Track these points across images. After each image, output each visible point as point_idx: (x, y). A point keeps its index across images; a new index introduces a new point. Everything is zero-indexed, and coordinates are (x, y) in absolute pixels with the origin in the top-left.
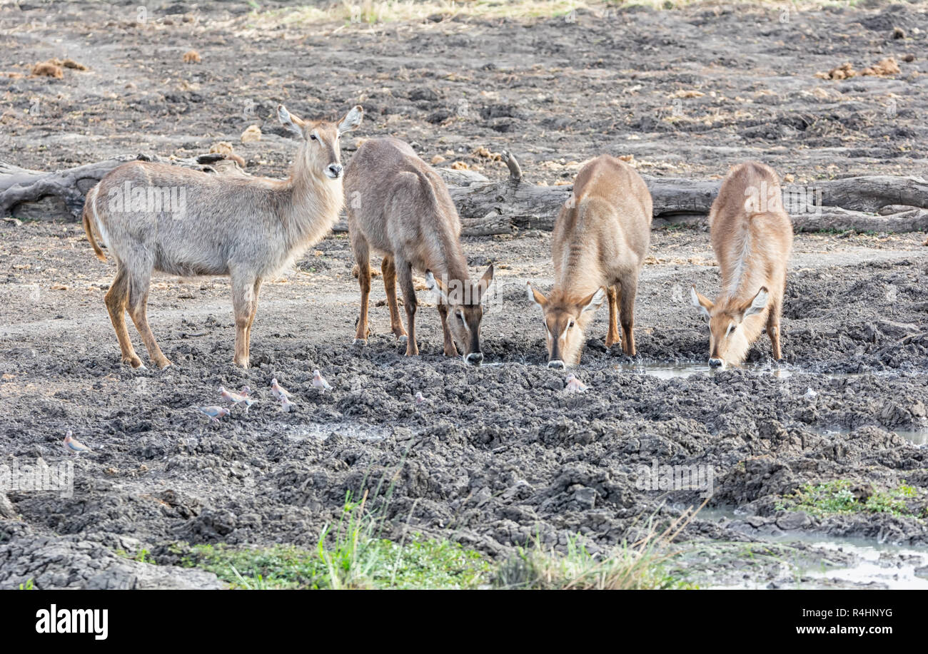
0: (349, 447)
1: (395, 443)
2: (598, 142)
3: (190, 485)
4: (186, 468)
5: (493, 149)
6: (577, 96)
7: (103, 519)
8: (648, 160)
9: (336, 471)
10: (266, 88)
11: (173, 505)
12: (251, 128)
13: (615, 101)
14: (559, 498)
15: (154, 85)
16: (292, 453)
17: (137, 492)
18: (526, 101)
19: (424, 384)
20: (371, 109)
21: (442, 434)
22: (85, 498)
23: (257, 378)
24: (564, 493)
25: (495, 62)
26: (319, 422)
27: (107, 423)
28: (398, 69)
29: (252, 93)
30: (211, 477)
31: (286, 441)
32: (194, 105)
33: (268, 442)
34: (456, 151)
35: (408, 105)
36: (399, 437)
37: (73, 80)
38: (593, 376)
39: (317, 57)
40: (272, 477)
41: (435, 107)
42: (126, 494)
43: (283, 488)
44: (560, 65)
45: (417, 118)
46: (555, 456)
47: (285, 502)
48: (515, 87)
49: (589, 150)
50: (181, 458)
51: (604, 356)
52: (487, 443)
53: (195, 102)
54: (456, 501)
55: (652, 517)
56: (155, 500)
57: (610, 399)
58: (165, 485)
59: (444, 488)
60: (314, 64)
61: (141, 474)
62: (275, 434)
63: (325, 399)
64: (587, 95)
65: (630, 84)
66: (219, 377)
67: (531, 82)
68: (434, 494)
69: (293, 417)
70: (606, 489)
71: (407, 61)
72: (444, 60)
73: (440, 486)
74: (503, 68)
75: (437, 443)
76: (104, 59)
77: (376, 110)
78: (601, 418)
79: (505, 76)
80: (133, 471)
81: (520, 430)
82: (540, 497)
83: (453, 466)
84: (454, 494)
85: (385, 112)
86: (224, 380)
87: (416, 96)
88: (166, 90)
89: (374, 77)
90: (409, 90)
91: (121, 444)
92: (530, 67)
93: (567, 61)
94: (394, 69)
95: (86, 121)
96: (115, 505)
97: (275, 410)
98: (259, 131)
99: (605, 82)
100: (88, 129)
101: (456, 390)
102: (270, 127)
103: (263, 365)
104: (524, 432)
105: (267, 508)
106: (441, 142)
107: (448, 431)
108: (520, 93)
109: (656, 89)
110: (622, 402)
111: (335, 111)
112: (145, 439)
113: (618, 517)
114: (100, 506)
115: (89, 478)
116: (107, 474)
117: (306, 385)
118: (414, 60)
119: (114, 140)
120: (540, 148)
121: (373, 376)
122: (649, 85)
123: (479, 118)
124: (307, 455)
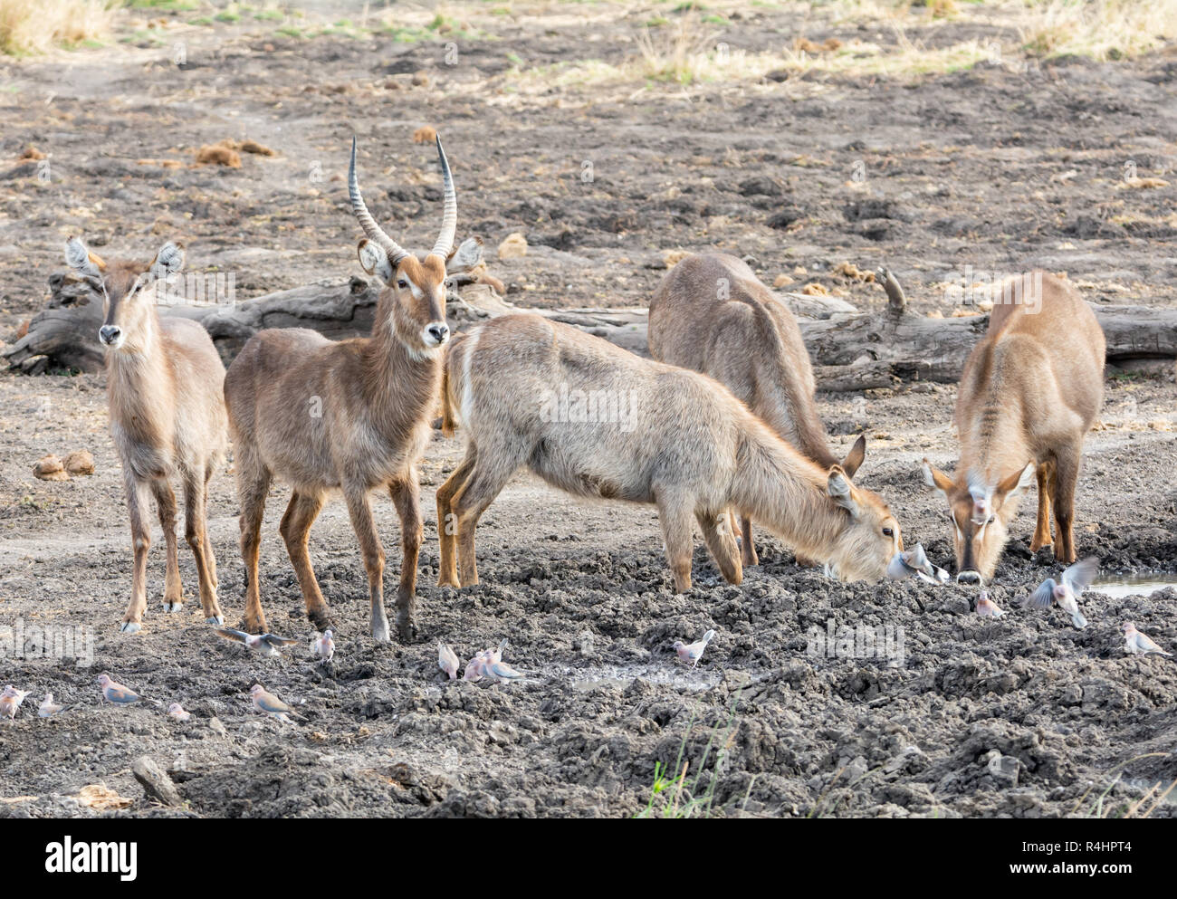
0: (660, 700)
1: (726, 693)
2: (1015, 254)
3: (430, 756)
4: (426, 731)
5: (863, 265)
6: (984, 189)
7: (307, 806)
8: (1088, 280)
9: (642, 734)
10: (534, 179)
11: (407, 785)
12: (513, 237)
13: (1040, 194)
14: (966, 772)
15: (372, 176)
16: (578, 708)
17: (355, 767)
18: (909, 195)
19: (768, 607)
20: (686, 209)
21: (794, 680)
22: (280, 775)
23: (525, 600)
24: (973, 765)
25: (865, 138)
26: (616, 664)
27: (310, 667)
28: (724, 150)
29: (512, 186)
30: (461, 744)
31: (569, 692)
32: (429, 205)
33: (542, 694)
34: (810, 269)
35: (738, 202)
36: (731, 684)
37: (255, 172)
38: (1013, 594)
39: (607, 134)
40: (549, 744)
41: (778, 205)
42: (339, 769)
43: (565, 760)
44: (958, 142)
45: (751, 221)
46: (958, 710)
47: (569, 780)
48: (893, 175)
49: (1002, 265)
50: (418, 717)
51: (1028, 565)
52: (860, 692)
53: (431, 200)
54: (817, 777)
55: (1101, 799)
56: (381, 778)
57: (1038, 628)
58: (395, 756)
59: (799, 757)
60: (603, 144)
61: (361, 741)
62: (553, 682)
63: (625, 629)
64: (998, 186)
65: (1060, 170)
66: (471, 598)
67: (917, 168)
68: (784, 767)
69: (578, 658)
70: (1033, 758)
71: (737, 138)
72: (791, 136)
73: (792, 756)
74: (877, 146)
75: (787, 693)
76: (300, 140)
77: (692, 210)
78: (1026, 654)
79: (879, 158)
80: (348, 735)
81: (907, 673)
82: (938, 770)
83: (812, 726)
84: (814, 766)
85: (706, 213)
86: (478, 603)
87: (750, 189)
88: (390, 183)
89: (689, 162)
90: (740, 180)
91: (330, 697)
92: (915, 146)
93: (968, 137)
94: (718, 151)
95: (274, 229)
96: (323, 786)
97: (552, 647)
98: (524, 241)
99: (1025, 166)
100: (278, 240)
101: (815, 615)
102: (540, 235)
103: (534, 581)
104: (914, 676)
105: (543, 789)
106: (788, 256)
107: (804, 675)
108: (902, 183)
109: (1098, 176)
110: (1055, 632)
111: (633, 212)
112: (365, 690)
113: (1052, 798)
114: (302, 787)
115: (285, 747)
116: (311, 741)
117: (597, 609)
118: (747, 137)
119: (315, 256)
120: (932, 263)
121: (693, 597)
122: (1087, 171)
123: (841, 220)
124: (599, 712)
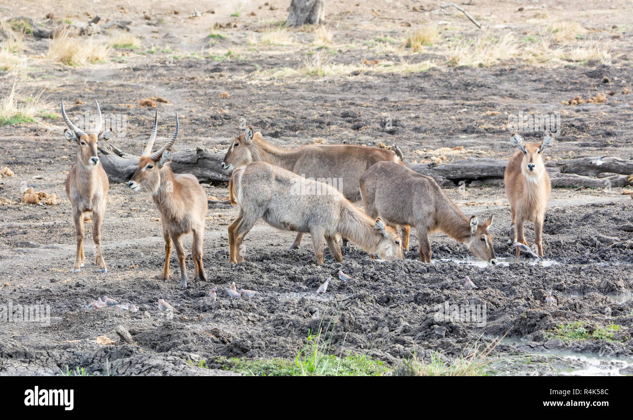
0: (312, 305)
1: (336, 303)
2: (444, 140)
3: (226, 326)
4: (224, 316)
5: (387, 144)
6: (432, 115)
7: (180, 344)
8: (471, 149)
9: (305, 318)
10: (265, 111)
11: (217, 336)
12: (257, 133)
13: (453, 117)
14: (426, 332)
15: (205, 110)
16: (281, 308)
17: (198, 330)
18: (404, 118)
19: (352, 271)
20: (321, 123)
21: (362, 298)
22: (171, 332)
23: (261, 268)
24: (428, 330)
25: (388, 96)
26: (295, 291)
27: (182, 292)
28: (335, 101)
29: (257, 114)
30: (237, 321)
31: (278, 302)
32: (226, 121)
33: (268, 303)
34: (367, 145)
35: (341, 120)
36: (338, 299)
37: (161, 109)
38: (443, 266)
39: (292, 95)
40: (270, 322)
41: (356, 121)
42: (192, 331)
43: (277, 327)
44: (423, 98)
45: (346, 127)
46: (423, 309)
47: (278, 335)
48: (398, 110)
49: (439, 144)
50: (221, 311)
51: (449, 256)
52: (386, 302)
53: (226, 119)
54: (370, 334)
55: (476, 342)
56: (208, 334)
57: (453, 279)
58: (213, 326)
59: (363, 327)
60: (290, 99)
61: (200, 320)
62: (272, 298)
63: (298, 279)
64: (438, 114)
65: (461, 108)
66: (241, 267)
67: (407, 107)
68: (358, 330)
69: (281, 289)
70: (451, 327)
71: (340, 96)
72: (361, 96)
73: (361, 326)
74: (392, 100)
75: (359, 302)
76: (178, 97)
77: (324, 123)
78: (448, 289)
79: (393, 104)
80: (195, 318)
81: (404, 295)
82: (416, 332)
83: (368, 315)
84: (369, 330)
85: (329, 124)
86: (244, 269)
87: (345, 115)
88: (211, 113)
89: (322, 105)
90: (341, 112)
91: (189, 303)
92: (407, 99)
93: (427, 96)
94: (333, 101)
95: (168, 130)
96: (186, 337)
97: (271, 285)
98: (261, 135)
99: (447, 107)
100: (170, 134)
101: (369, 274)
102: (267, 132)
103: (265, 261)
104: (406, 296)
105: (268, 338)
106: (359, 140)
107: (365, 296)
108: (402, 113)
109: (475, 111)
110: (459, 280)
111: (301, 124)
112: (202, 301)
113: (458, 342)
114: (178, 337)
115: (172, 322)
116: (182, 320)
117: (288, 271)
118: (344, 96)
119: (183, 140)
120: (413, 143)
121: (324, 267)
122: (471, 109)
123: (379, 127)
124: (289, 309)
